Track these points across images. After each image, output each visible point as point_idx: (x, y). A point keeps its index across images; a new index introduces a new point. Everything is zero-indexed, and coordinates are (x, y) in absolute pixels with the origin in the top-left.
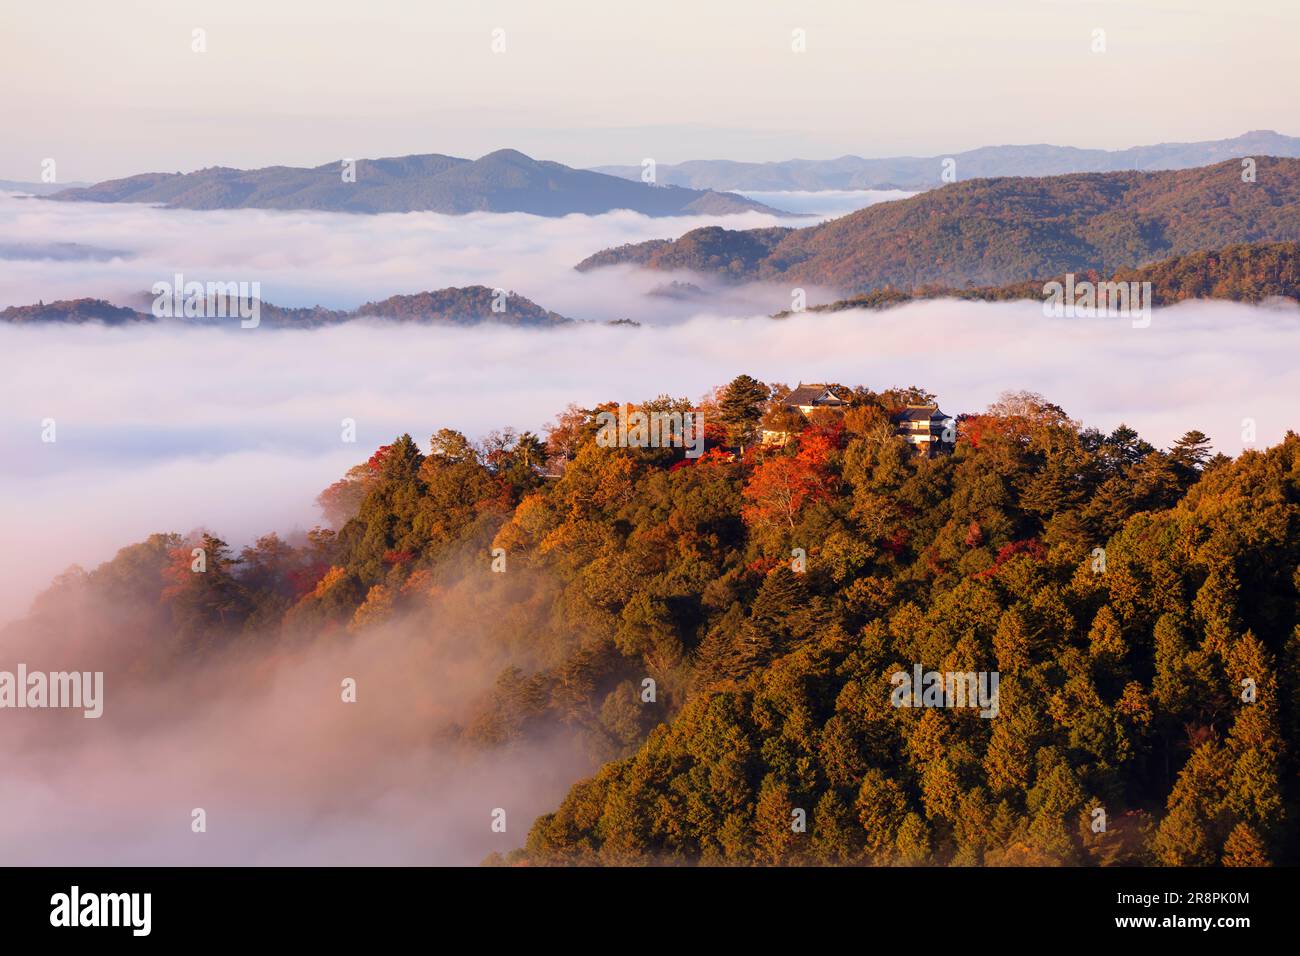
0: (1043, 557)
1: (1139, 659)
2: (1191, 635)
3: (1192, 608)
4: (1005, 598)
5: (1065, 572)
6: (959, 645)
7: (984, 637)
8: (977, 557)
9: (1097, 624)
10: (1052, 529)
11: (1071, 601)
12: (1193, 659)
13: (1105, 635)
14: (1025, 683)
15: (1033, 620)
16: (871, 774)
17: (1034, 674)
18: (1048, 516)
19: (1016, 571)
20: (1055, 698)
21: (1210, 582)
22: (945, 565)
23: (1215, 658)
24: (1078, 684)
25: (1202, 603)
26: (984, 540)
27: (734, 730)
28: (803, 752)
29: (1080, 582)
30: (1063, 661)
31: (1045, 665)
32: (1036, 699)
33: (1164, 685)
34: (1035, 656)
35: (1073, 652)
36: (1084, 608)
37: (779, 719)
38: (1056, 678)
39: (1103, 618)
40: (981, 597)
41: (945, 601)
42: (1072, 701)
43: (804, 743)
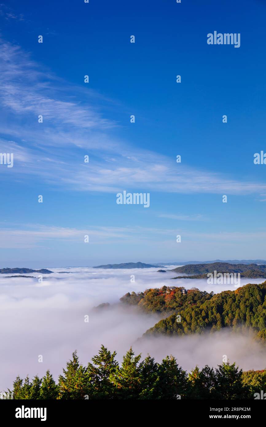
0: (197, 305)
1: (207, 316)
2: (212, 313)
4: (193, 310)
5: (199, 307)
6: (188, 315)
7: (191, 314)
8: (190, 305)
9: (203, 312)
10: (198, 302)
11: (200, 310)
12: (213, 316)
13: (203, 314)
14: (195, 319)
15: (196, 312)
16: (179, 329)
17: (196, 318)
18: (197, 301)
19: (194, 306)
20: (198, 320)
21: (214, 308)
22: (186, 306)
23: (215, 316)
24: (201, 319)
25: (213, 310)
26: (190, 303)
27: (164, 324)
28: (172, 326)
29: (201, 308)
31: (197, 317)
32: (196, 320)
33: (210, 319)
34: (196, 316)
35: (200, 315)
36: (201, 311)
37: (169, 323)
38: (198, 318)
40: (190, 309)
41: (186, 310)
42: (200, 321)
43: (172, 325)
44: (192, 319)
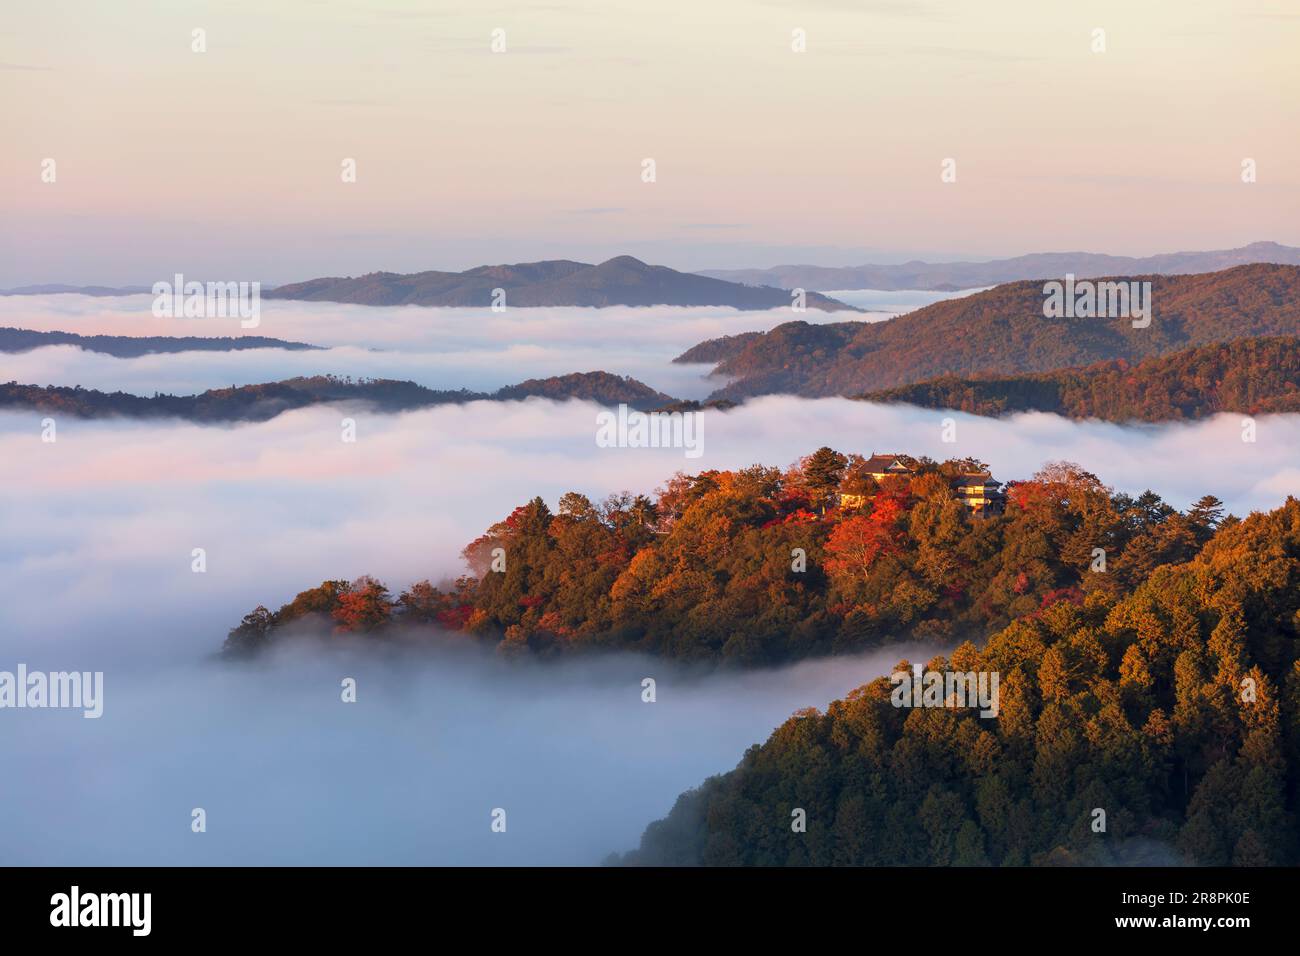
0: (1080, 602)
1: (1163, 689)
2: (1207, 667)
3: (1207, 646)
4: (1049, 638)
5: (1098, 616)
6: (1009, 678)
7: (1030, 670)
8: (1024, 602)
9: (1126, 660)
10: (1088, 579)
11: (1105, 641)
12: (1208, 690)
13: (1133, 669)
14: (1065, 710)
15: (1071, 657)
16: (934, 787)
17: (1074, 703)
18: (1085, 568)
19: (1057, 614)
20: (1091, 723)
21: (1223, 624)
22: (997, 610)
24: (1110, 711)
25: (1216, 642)
26: (1030, 588)
27: (818, 749)
28: (876, 768)
29: (1113, 624)
30: (1098, 691)
31: (1082, 695)
32: (1075, 724)
33: (1184, 712)
34: (1073, 686)
35: (1107, 683)
36: (1116, 647)
37: (855, 740)
38: (1092, 706)
39: (1131, 657)
40: (1028, 637)
41: (997, 640)
42: (1105, 725)
43: (876, 761)
44: (1036, 712)
